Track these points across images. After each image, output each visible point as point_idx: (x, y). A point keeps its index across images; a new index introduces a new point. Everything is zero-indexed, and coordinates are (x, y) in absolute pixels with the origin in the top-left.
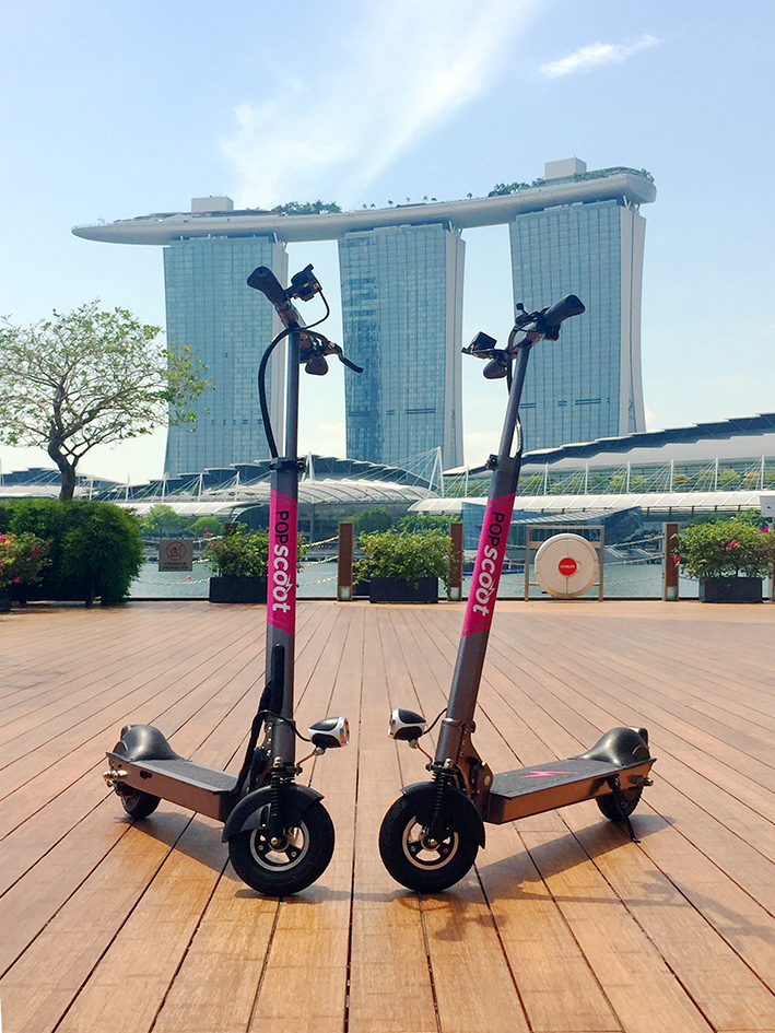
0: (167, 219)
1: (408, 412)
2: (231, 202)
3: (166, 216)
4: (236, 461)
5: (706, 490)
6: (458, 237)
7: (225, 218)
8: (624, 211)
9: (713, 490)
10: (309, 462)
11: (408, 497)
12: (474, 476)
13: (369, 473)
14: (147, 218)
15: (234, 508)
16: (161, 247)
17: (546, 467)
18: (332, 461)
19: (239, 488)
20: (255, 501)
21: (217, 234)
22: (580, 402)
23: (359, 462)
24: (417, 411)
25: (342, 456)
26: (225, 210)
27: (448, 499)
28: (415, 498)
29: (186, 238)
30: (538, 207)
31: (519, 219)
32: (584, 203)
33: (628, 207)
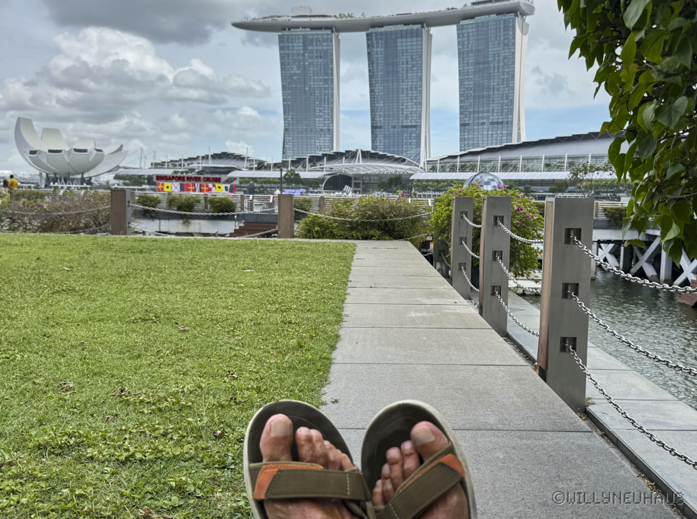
0: (279, 19)
1: (403, 127)
2: (311, 10)
3: (278, 17)
5: (561, 171)
6: (429, 32)
7: (308, 19)
8: (518, 20)
9: (564, 171)
10: (359, 153)
11: (409, 172)
12: (441, 161)
14: (269, 17)
15: (324, 176)
16: (277, 34)
17: (479, 158)
18: (368, 152)
19: (326, 165)
20: (334, 172)
21: (305, 26)
22: (492, 123)
23: (379, 153)
24: (408, 127)
26: (309, 14)
27: (429, 173)
28: (412, 172)
29: (289, 29)
30: (472, 17)
31: (463, 22)
32: (497, 15)
33: (520, 17)
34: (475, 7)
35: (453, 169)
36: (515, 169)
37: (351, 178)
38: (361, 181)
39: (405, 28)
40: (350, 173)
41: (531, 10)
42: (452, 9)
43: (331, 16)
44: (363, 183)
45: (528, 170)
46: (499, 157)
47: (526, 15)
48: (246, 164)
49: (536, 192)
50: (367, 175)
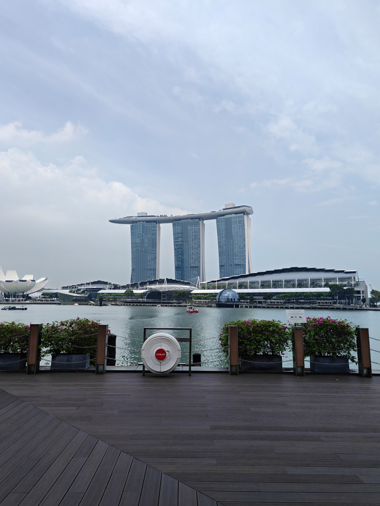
0: (131, 218)
1: (191, 267)
2: (146, 214)
3: (131, 217)
4: (148, 279)
5: (269, 288)
6: (203, 222)
7: (145, 218)
8: (245, 216)
9: (271, 288)
10: (166, 279)
12: (208, 284)
13: (180, 283)
14: (127, 217)
15: (147, 291)
16: (130, 225)
17: (227, 282)
18: (171, 280)
19: (148, 287)
20: (152, 290)
21: (143, 221)
22: (236, 265)
23: (178, 280)
24: (193, 267)
25: (174, 279)
26: (145, 215)
27: (201, 290)
28: (192, 290)
29: (136, 222)
30: (223, 215)
31: (219, 218)
32: (235, 214)
33: (246, 215)
34: (224, 211)
35: (214, 288)
36: (246, 287)
37: (161, 293)
38: (166, 295)
39: (191, 220)
40: (161, 290)
41: (251, 212)
42: (214, 212)
43: (156, 216)
44: (167, 296)
45: (252, 288)
46: (237, 281)
47: (249, 214)
48: (108, 286)
49: (257, 299)
50: (169, 291)
